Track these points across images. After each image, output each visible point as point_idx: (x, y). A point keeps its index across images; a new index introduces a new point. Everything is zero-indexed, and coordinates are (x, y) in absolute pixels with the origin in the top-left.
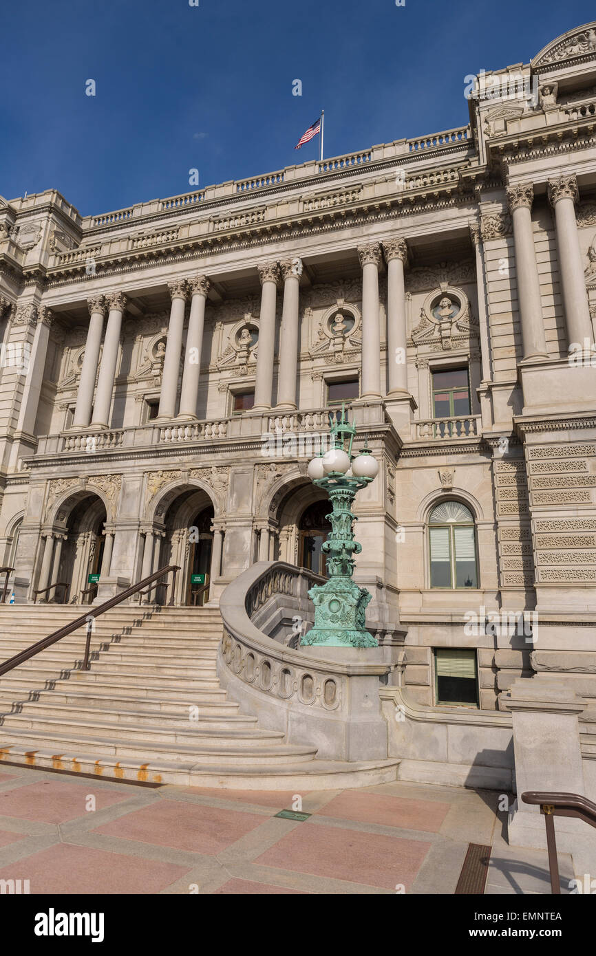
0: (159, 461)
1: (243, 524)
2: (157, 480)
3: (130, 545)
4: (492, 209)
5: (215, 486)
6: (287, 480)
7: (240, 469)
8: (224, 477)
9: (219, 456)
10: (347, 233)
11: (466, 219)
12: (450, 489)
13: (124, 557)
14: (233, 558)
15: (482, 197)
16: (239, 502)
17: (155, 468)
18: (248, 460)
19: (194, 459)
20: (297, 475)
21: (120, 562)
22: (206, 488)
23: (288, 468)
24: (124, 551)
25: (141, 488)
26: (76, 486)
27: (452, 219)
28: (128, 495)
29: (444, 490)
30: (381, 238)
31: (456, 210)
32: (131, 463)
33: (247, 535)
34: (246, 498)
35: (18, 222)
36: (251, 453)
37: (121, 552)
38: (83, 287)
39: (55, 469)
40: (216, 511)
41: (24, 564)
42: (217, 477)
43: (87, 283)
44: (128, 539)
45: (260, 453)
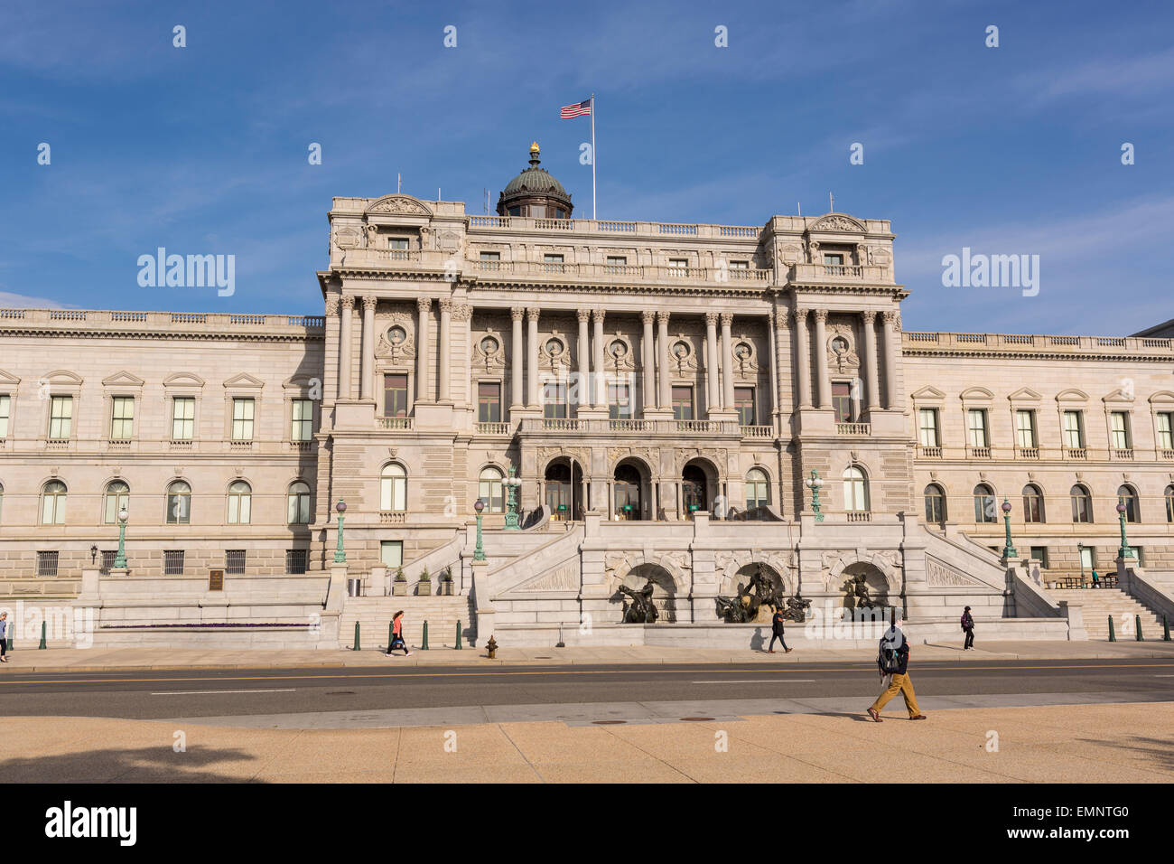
0: (614, 441)
1: (669, 480)
2: (616, 454)
3: (602, 490)
4: (783, 310)
5: (651, 459)
6: (691, 458)
7: (665, 450)
8: (656, 454)
9: (652, 442)
10: (698, 301)
11: (767, 309)
12: (758, 464)
13: (599, 496)
14: (666, 498)
15: (777, 301)
16: (666, 467)
17: (612, 446)
18: (669, 446)
19: (636, 443)
20: (697, 456)
21: (598, 499)
22: (646, 459)
23: (691, 451)
24: (598, 493)
25: (604, 457)
26: (557, 453)
27: (760, 307)
28: (596, 460)
29: (756, 464)
31: (761, 301)
32: (596, 441)
33: (673, 486)
34: (669, 466)
35: (433, 224)
36: (671, 442)
37: (597, 494)
38: (504, 296)
39: (541, 441)
40: (653, 472)
41: (528, 499)
42: (651, 453)
43: (507, 294)
44: (600, 486)
45: (676, 442)
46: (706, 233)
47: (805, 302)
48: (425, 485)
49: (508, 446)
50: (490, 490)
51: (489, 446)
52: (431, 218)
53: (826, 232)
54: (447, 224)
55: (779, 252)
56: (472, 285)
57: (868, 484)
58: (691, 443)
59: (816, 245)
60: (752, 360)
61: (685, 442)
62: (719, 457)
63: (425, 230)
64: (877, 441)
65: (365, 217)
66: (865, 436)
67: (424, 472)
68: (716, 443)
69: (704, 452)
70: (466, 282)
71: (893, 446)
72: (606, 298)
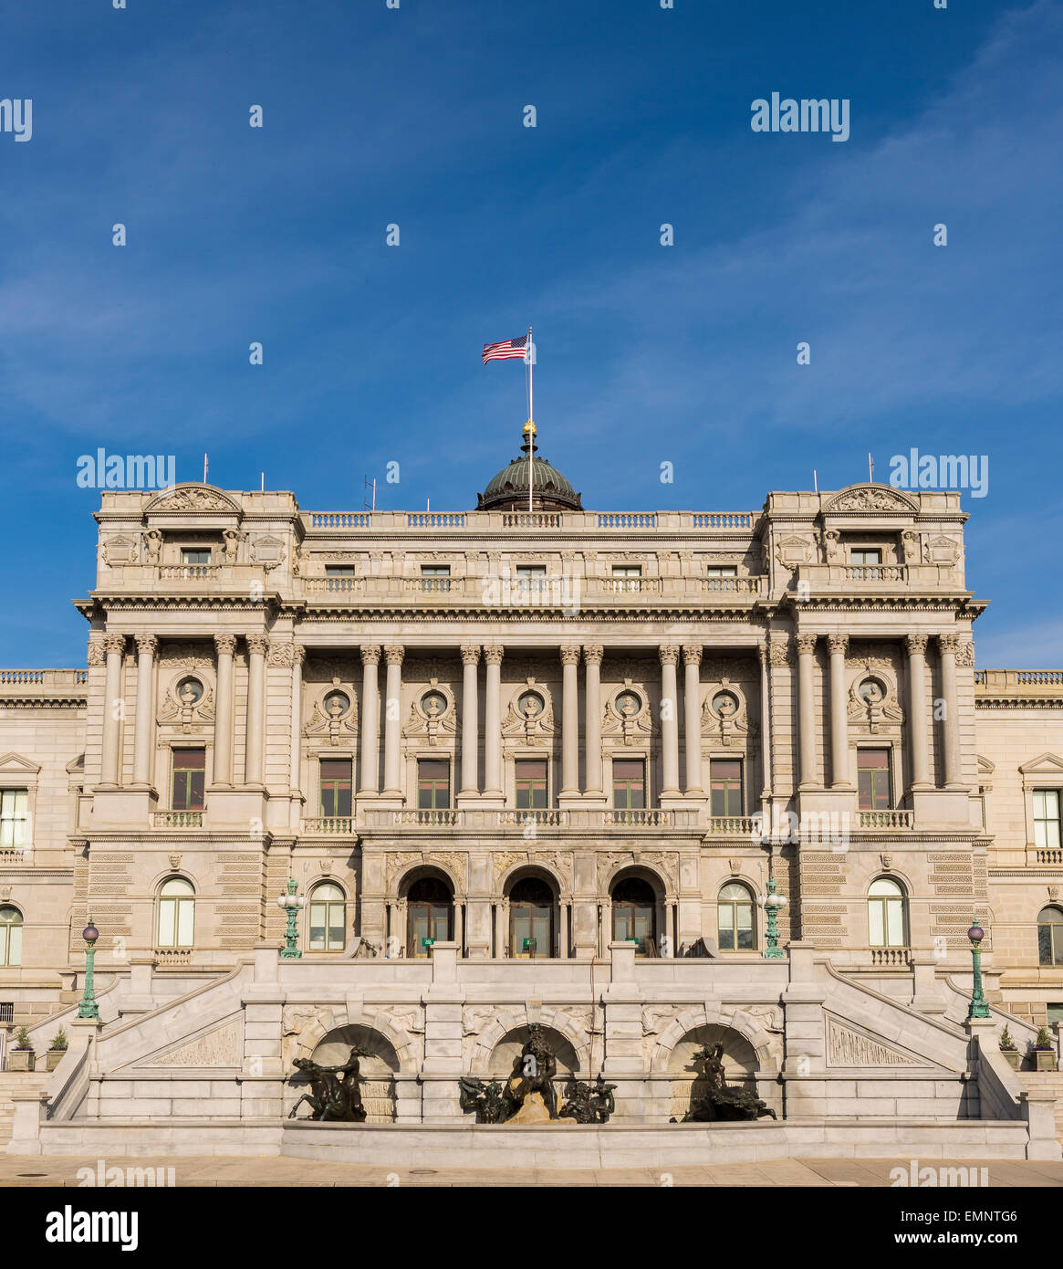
0: (504, 842)
1: (588, 900)
2: (505, 861)
3: (484, 916)
4: (781, 637)
5: (560, 868)
6: (622, 867)
7: (582, 855)
8: (568, 861)
9: (562, 843)
10: (648, 628)
11: (755, 637)
12: (737, 876)
13: (479, 925)
14: (579, 926)
15: (772, 623)
16: (583, 882)
17: (500, 849)
18: (589, 849)
19: (538, 844)
20: (631, 863)
22: (551, 869)
23: (623, 857)
24: (478, 919)
25: (487, 866)
26: (415, 861)
27: (745, 635)
28: (475, 871)
29: (733, 876)
30: (682, 641)
31: (748, 625)
32: (476, 842)
33: (593, 910)
34: (589, 879)
35: (245, 526)
36: (591, 843)
37: (476, 921)
38: (351, 629)
39: (392, 843)
40: (562, 888)
41: (372, 929)
42: (560, 860)
43: (355, 626)
44: (481, 909)
45: (599, 843)
46: (671, 524)
47: (812, 623)
48: (220, 909)
49: (351, 850)
50: (328, 916)
51: (324, 852)
52: (241, 517)
53: (851, 514)
54: (266, 525)
55: (776, 549)
56: (300, 614)
57: (908, 904)
58: (622, 843)
59: (835, 535)
60: (738, 716)
61: (613, 843)
62: (665, 864)
63: (232, 535)
64: (923, 838)
65: (145, 520)
66: (904, 830)
67: (219, 890)
68: (662, 843)
69: (643, 856)
70: (289, 609)
71: (949, 846)
72: (505, 628)
